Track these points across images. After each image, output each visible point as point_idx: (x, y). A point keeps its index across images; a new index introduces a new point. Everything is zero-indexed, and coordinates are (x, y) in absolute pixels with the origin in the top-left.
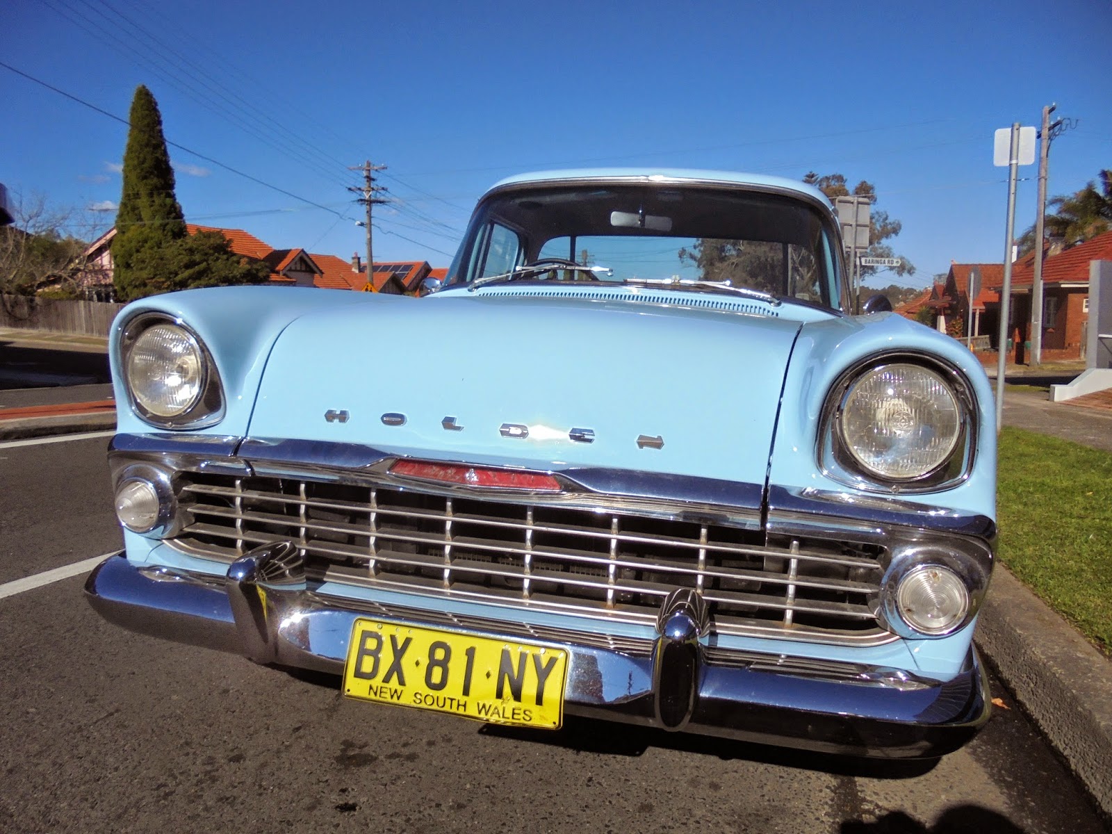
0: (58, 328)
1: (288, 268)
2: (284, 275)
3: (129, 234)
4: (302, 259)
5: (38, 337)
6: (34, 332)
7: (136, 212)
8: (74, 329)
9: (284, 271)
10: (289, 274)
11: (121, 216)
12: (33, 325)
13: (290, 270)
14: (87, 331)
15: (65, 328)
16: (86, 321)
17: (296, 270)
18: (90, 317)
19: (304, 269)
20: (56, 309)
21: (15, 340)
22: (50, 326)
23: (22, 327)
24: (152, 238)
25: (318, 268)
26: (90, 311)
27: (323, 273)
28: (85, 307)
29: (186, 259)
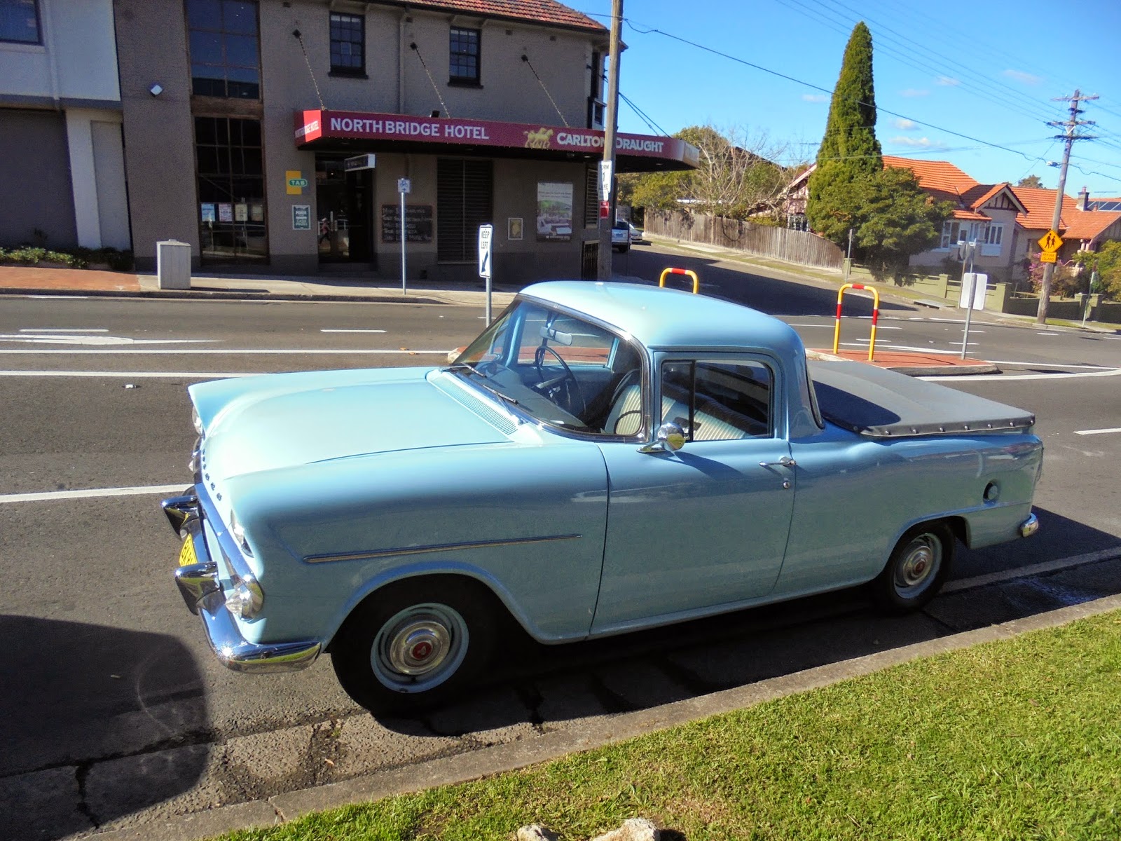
0: (758, 250)
1: (986, 205)
2: (980, 212)
3: (826, 168)
4: (1004, 195)
5: (740, 258)
6: (739, 252)
7: (835, 146)
8: (770, 252)
9: (979, 209)
10: (986, 212)
11: (822, 150)
12: (740, 246)
13: (989, 207)
14: (780, 256)
15: (763, 251)
16: (781, 246)
17: (995, 208)
18: (785, 242)
19: (1005, 205)
20: (759, 233)
21: (721, 259)
22: (753, 248)
23: (733, 247)
24: (843, 173)
25: (1023, 206)
26: (785, 237)
27: (1028, 212)
28: (782, 233)
29: (873, 194)
